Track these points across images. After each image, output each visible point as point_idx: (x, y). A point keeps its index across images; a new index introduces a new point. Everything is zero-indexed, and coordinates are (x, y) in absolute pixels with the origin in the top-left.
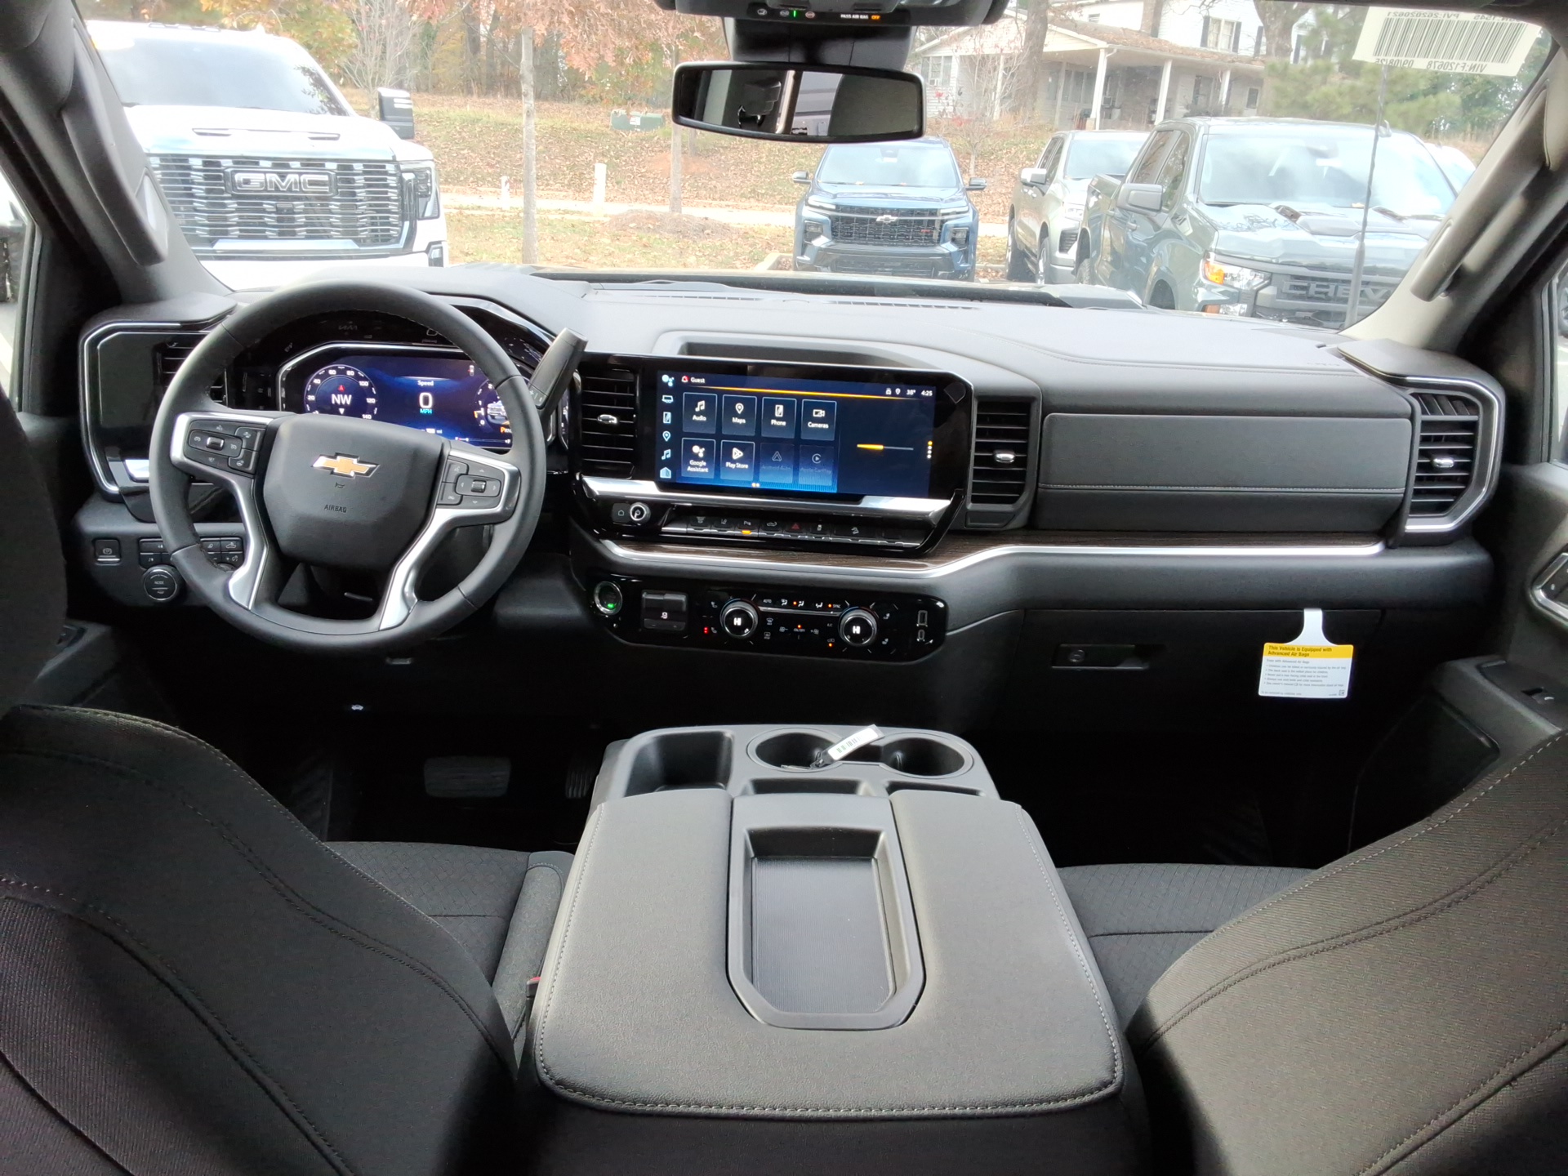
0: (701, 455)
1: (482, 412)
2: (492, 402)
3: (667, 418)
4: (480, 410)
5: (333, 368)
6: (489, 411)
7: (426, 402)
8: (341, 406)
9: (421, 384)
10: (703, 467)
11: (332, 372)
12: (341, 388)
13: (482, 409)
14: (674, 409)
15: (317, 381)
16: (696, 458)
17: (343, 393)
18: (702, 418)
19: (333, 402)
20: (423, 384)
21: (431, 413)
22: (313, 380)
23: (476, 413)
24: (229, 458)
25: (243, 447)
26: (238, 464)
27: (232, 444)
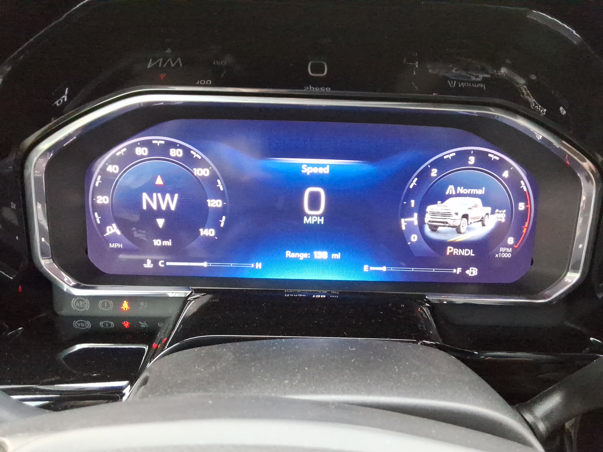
1: (414, 219)
2: (435, 203)
4: (411, 216)
5: (143, 144)
6: (428, 218)
7: (314, 202)
8: (159, 213)
9: (307, 171)
11: (141, 151)
12: (159, 181)
13: (416, 215)
15: (113, 169)
17: (163, 190)
19: (145, 207)
20: (311, 172)
21: (322, 223)
22: (105, 167)
23: (404, 222)
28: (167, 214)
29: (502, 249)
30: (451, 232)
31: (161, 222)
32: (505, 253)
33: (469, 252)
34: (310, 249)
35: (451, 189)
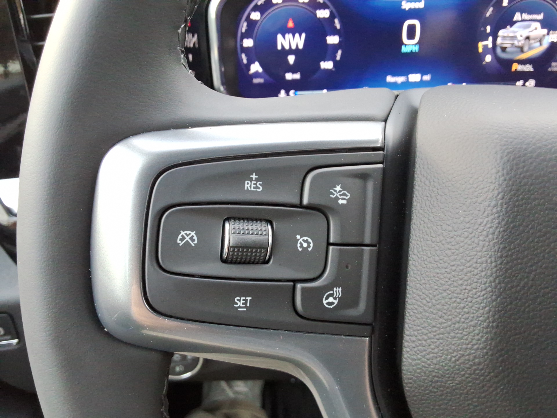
1: (489, 43)
2: (505, 27)
4: (486, 40)
6: (499, 41)
7: (411, 35)
8: (291, 51)
9: (406, 6)
12: (291, 24)
13: (490, 39)
15: (256, 16)
17: (293, 32)
19: (279, 47)
20: (409, 7)
21: (417, 50)
22: (249, 15)
23: (481, 45)
24: (299, 286)
25: (331, 241)
26: (327, 301)
27: (298, 237)
28: (296, 52)
29: (554, 64)
30: (516, 52)
31: (291, 59)
34: (406, 74)
35: (517, 16)
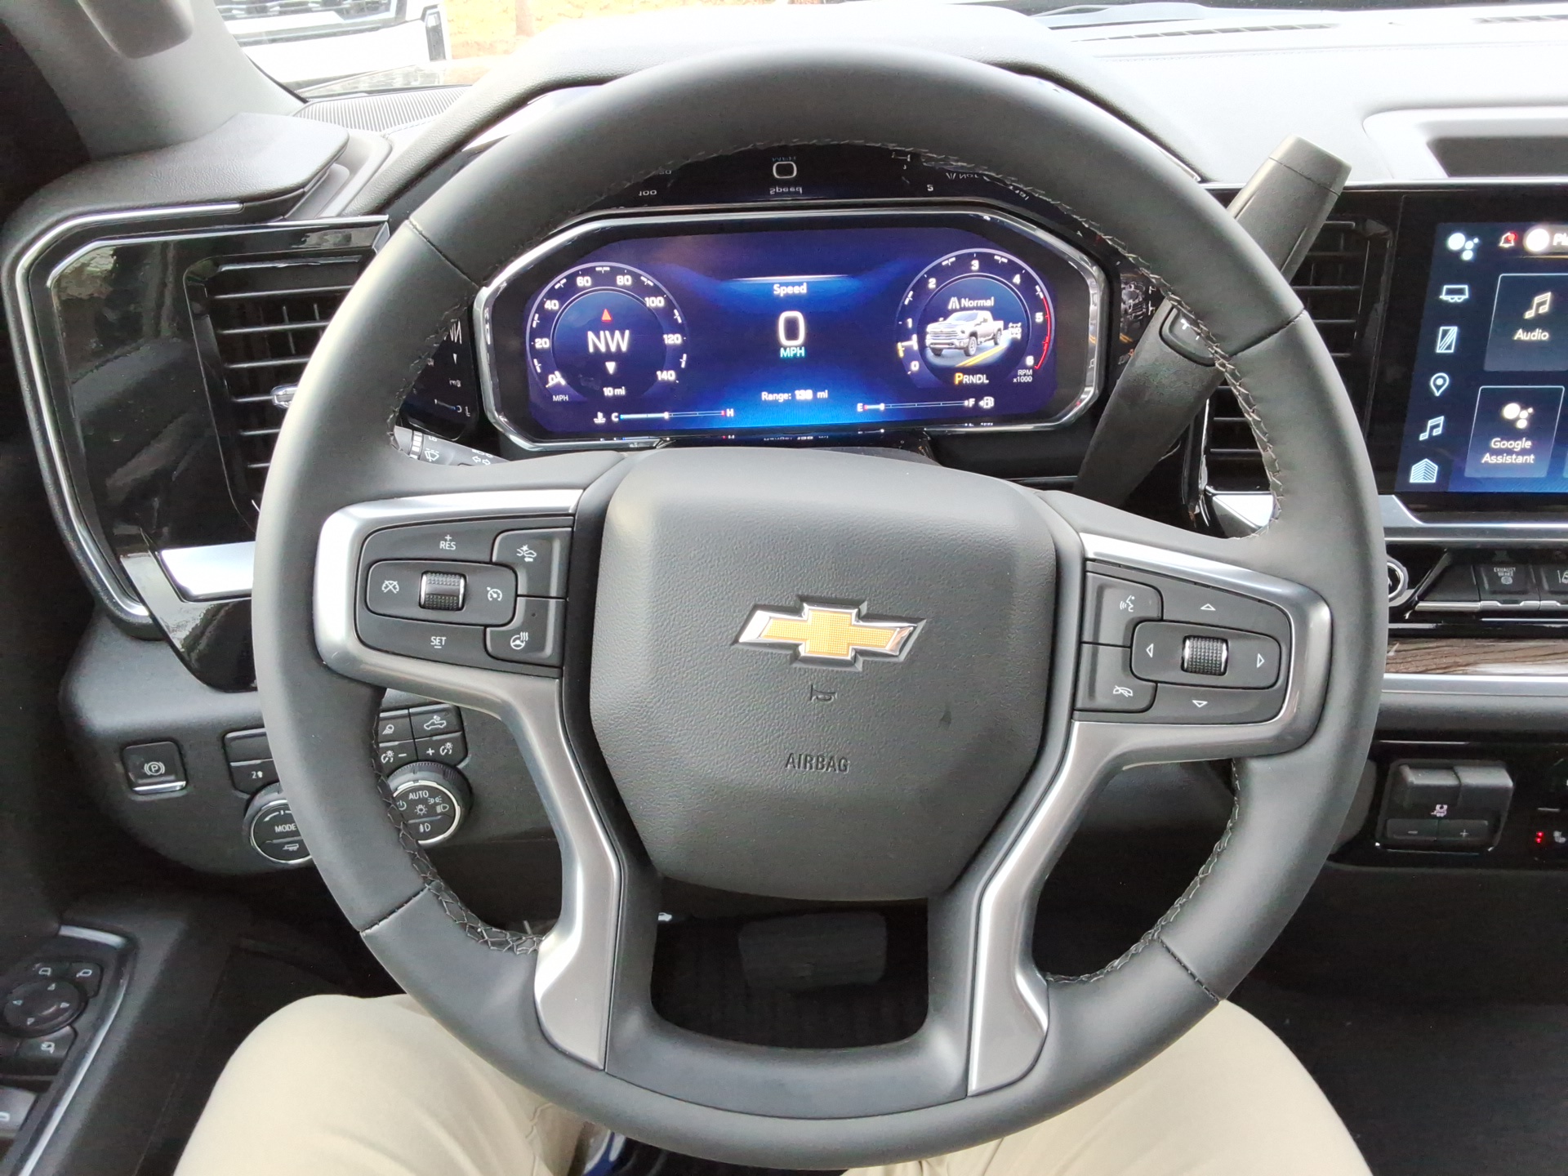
0: (1522, 424)
1: (913, 343)
2: (935, 320)
3: (1448, 339)
4: (908, 338)
5: (585, 273)
6: (929, 340)
7: (792, 332)
8: (609, 356)
9: (780, 291)
10: (1524, 452)
11: (583, 282)
12: (606, 317)
13: (915, 337)
14: (1470, 319)
15: (552, 305)
16: (1509, 431)
17: (611, 327)
18: (1540, 335)
19: (591, 350)
20: (785, 292)
21: (803, 355)
22: (542, 303)
23: (901, 347)
24: (488, 630)
25: (519, 593)
26: (514, 643)
27: (489, 589)
28: (617, 356)
29: (1021, 372)
30: (958, 355)
31: (611, 367)
32: (1024, 376)
33: (981, 379)
34: (791, 390)
35: (953, 303)
